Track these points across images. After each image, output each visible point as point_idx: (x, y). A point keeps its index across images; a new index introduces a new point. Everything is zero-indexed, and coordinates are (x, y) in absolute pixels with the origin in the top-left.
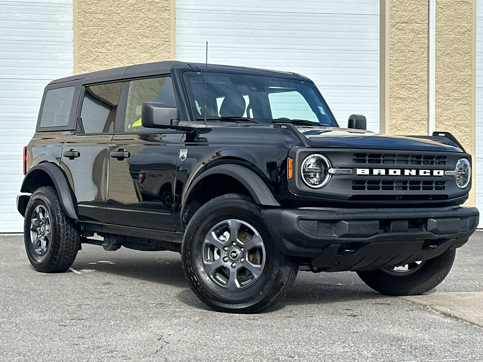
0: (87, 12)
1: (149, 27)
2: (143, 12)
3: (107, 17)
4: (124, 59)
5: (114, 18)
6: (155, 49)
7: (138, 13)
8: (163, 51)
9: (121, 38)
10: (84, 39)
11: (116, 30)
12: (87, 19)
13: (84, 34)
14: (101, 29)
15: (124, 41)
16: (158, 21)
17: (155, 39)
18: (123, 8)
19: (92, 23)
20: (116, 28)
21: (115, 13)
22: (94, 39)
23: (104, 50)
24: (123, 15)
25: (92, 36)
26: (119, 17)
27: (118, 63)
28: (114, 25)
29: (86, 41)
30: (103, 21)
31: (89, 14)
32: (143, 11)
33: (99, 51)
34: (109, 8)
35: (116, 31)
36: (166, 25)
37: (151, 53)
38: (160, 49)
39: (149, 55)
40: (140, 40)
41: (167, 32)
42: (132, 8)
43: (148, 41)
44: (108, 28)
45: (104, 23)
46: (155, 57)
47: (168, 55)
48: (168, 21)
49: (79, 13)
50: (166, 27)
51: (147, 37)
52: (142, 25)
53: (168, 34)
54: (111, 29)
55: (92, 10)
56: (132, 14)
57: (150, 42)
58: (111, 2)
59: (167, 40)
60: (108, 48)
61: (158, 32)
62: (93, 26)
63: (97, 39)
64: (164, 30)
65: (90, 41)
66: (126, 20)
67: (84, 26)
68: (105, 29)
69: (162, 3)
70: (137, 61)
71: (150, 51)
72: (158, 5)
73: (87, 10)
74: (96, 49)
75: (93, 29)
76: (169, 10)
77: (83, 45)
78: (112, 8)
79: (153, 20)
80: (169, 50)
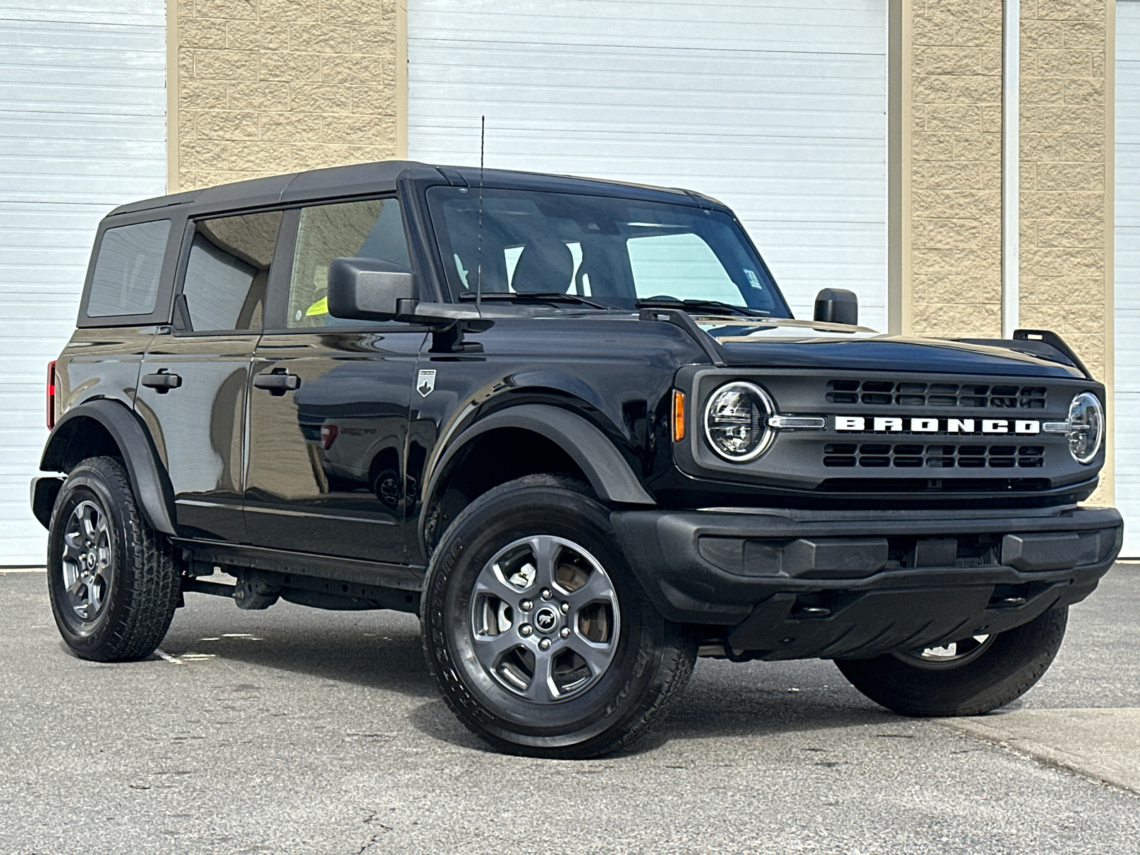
0: (201, 44)
1: (345, 80)
2: (332, 47)
3: (247, 58)
4: (286, 156)
5: (263, 61)
6: (360, 133)
7: (319, 49)
8: (378, 139)
9: (280, 107)
10: (193, 109)
11: (267, 87)
12: (200, 61)
13: (193, 97)
14: (234, 85)
15: (287, 114)
16: (366, 68)
17: (360, 109)
18: (283, 36)
19: (210, 70)
20: (267, 83)
21: (265, 48)
22: (216, 110)
23: (237, 135)
24: (285, 52)
25: (211, 101)
26: (275, 57)
27: (272, 166)
28: (262, 77)
29: (197, 112)
30: (238, 67)
31: (205, 51)
32: (332, 42)
33: (228, 136)
34: (251, 37)
35: (267, 90)
36: (385, 76)
37: (350, 142)
38: (372, 132)
39: (346, 146)
40: (324, 112)
41: (388, 92)
42: (306, 36)
43: (344, 113)
44: (248, 83)
45: (239, 71)
46: (360, 152)
47: (391, 147)
48: (391, 66)
49: (180, 47)
50: (386, 82)
51: (341, 105)
52: (326, 76)
53: (389, 99)
54: (255, 86)
55: (211, 41)
56: (305, 50)
57: (347, 117)
58: (257, 23)
59: (389, 112)
60: (249, 130)
61: (366, 92)
62: (213, 78)
63: (223, 108)
64: (381, 87)
65: (207, 113)
66: (292, 64)
67: (192, 78)
68: (241, 85)
69: (376, 24)
70: (317, 161)
71: (348, 138)
72: (369, 29)
73: (199, 40)
74: (221, 133)
75: (214, 85)
76: (393, 41)
77: (189, 124)
78: (258, 37)
79: (354, 65)
80: (391, 136)
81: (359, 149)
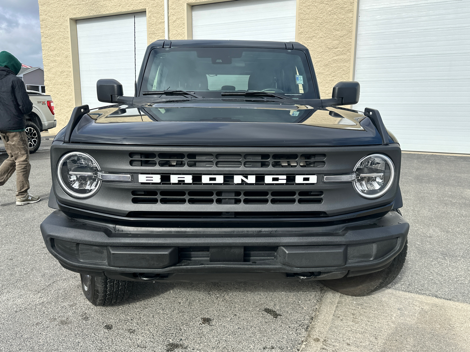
0: (304, 19)
1: (339, 24)
2: (336, 15)
3: (315, 21)
4: (323, 46)
5: (319, 21)
6: (342, 37)
7: (333, 16)
8: (347, 39)
9: (322, 33)
10: (301, 36)
11: (319, 28)
12: (303, 23)
13: (301, 33)
14: (311, 29)
15: (324, 35)
16: (345, 20)
17: (343, 31)
18: (324, 14)
19: (306, 25)
20: (319, 27)
21: (319, 18)
22: (307, 35)
23: (312, 41)
24: (324, 18)
25: (306, 33)
26: (322, 20)
27: (319, 49)
28: (318, 25)
29: (302, 37)
30: (312, 24)
31: (305, 20)
32: (336, 14)
33: (309, 42)
34: (316, 15)
35: (319, 29)
36: (350, 21)
37: (340, 40)
38: (345, 37)
39: (338, 41)
40: (333, 33)
41: (350, 26)
42: (330, 13)
43: (339, 33)
44: (315, 27)
45: (313, 25)
46: (342, 43)
47: (350, 41)
48: (352, 18)
49: (299, 20)
50: (350, 23)
51: (338, 30)
52: (334, 23)
53: (351, 27)
54: (316, 28)
55: (306, 18)
56: (329, 17)
57: (339, 34)
58: (317, 11)
59: (350, 31)
60: (314, 40)
61: (345, 26)
62: (306, 27)
63: (308, 35)
64: (348, 25)
65: (304, 37)
66: (326, 21)
67: (301, 28)
68: (313, 28)
69: (348, 7)
70: (331, 46)
71: (339, 39)
72: (346, 9)
73: (303, 18)
74: (307, 41)
75: (306, 29)
76: (353, 11)
77: (300, 40)
78: (318, 15)
79: (342, 19)
80: (351, 38)
81: (342, 42)
